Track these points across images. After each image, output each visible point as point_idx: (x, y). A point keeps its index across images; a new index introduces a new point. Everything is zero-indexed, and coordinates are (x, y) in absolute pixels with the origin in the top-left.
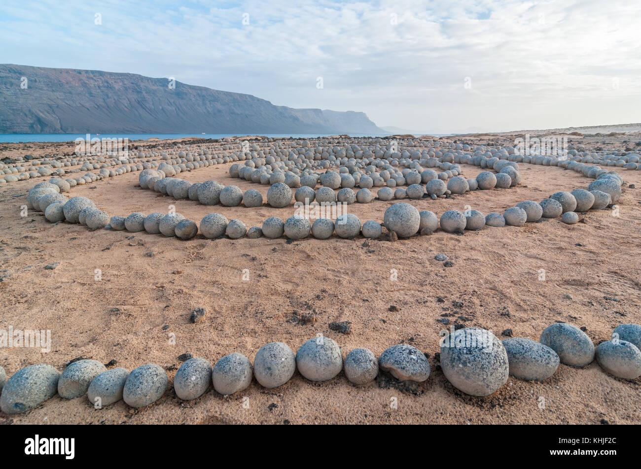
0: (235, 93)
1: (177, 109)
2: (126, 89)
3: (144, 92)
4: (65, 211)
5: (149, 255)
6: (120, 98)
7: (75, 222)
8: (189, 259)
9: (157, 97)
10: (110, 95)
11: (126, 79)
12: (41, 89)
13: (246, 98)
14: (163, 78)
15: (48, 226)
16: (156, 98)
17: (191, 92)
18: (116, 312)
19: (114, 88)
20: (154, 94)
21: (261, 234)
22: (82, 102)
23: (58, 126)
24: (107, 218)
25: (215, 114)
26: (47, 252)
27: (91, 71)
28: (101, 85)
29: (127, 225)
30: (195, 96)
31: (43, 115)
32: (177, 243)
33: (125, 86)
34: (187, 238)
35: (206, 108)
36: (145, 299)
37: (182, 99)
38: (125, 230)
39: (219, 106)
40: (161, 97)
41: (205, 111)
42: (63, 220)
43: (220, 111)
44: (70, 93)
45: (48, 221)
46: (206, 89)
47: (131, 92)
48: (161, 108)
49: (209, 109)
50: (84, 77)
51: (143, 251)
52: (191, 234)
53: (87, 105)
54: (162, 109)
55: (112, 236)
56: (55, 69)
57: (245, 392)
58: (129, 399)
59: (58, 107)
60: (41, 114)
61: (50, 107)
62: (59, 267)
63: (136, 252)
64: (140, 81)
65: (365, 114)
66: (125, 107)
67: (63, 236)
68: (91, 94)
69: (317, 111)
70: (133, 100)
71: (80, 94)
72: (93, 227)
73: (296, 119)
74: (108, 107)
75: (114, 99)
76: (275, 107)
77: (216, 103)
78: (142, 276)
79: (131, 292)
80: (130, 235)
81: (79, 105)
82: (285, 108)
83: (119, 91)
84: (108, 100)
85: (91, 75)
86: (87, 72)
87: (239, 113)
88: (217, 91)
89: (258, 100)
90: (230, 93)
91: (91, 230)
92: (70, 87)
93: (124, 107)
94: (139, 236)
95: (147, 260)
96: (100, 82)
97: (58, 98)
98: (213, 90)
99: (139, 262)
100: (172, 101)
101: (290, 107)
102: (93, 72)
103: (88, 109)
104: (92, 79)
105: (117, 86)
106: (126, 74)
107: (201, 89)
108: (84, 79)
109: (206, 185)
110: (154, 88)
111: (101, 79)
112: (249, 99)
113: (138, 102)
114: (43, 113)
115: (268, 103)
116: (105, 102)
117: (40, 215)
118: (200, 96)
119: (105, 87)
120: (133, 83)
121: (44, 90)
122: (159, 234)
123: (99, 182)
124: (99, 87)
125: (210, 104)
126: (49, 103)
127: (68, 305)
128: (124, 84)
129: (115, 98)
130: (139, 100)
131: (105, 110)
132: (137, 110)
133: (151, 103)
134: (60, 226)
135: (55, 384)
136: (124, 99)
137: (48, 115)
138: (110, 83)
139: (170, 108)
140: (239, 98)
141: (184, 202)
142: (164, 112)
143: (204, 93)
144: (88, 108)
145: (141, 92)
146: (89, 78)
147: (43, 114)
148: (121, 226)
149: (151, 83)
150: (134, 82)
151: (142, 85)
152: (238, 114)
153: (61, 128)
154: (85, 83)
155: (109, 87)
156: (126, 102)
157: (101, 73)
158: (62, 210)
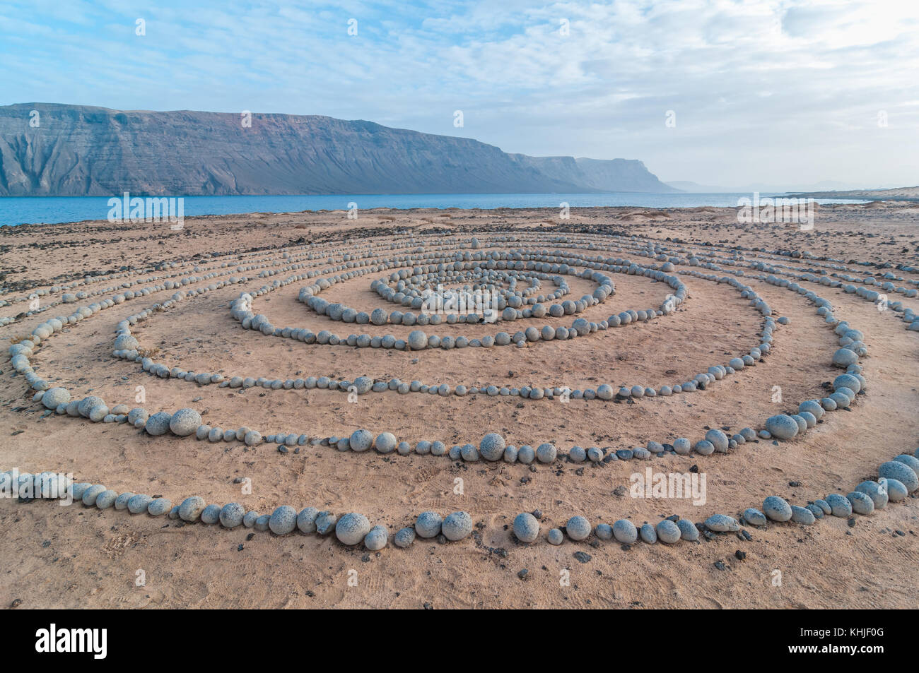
0: (451, 138)
1: (375, 161)
2: (313, 136)
3: (334, 140)
4: (253, 323)
5: (290, 351)
6: (305, 149)
7: (258, 330)
8: (307, 353)
9: (350, 145)
10: (293, 145)
11: (313, 123)
12: (217, 140)
13: (467, 144)
14: (359, 121)
15: (244, 331)
16: (350, 148)
17: (394, 138)
18: (273, 370)
19: (299, 135)
20: (347, 141)
21: (346, 343)
22: (261, 155)
23: (233, 186)
24: (274, 328)
25: (423, 166)
26: (246, 346)
27: (273, 114)
28: (284, 132)
29: (283, 334)
30: (397, 142)
31: (218, 173)
32: (305, 345)
33: (312, 132)
34: (311, 343)
35: (412, 159)
36: (283, 367)
37: (382, 146)
38: (282, 336)
39: (429, 155)
40: (355, 145)
41: (411, 163)
42: (251, 328)
43: (430, 163)
44: (248, 143)
45: (244, 328)
46: (414, 133)
47: (319, 140)
48: (354, 159)
49: (416, 161)
50: (264, 122)
51: (288, 349)
52: (314, 341)
53: (267, 158)
54: (356, 162)
55: (275, 339)
56: (232, 114)
57: (302, 388)
58: (273, 386)
59: (233, 162)
60: (215, 171)
61: (226, 162)
62: (252, 353)
63: (285, 349)
64: (330, 125)
65: (641, 162)
66: (311, 160)
67: (252, 338)
68: (271, 144)
69: (568, 161)
70: (321, 150)
71: (259, 144)
72: (267, 333)
73: (535, 172)
74: (291, 160)
75: (298, 150)
76: (506, 155)
77: (426, 151)
78: (285, 359)
79: (279, 364)
80: (284, 339)
81: (258, 159)
82: (520, 156)
83: (304, 138)
84: (292, 151)
85: (274, 120)
86: (268, 116)
87: (456, 165)
88: (427, 135)
89: (483, 145)
90: (445, 137)
91: (265, 335)
92: (248, 136)
93: (309, 159)
94: (288, 340)
95: (289, 353)
96: (283, 129)
97: (235, 151)
98: (423, 134)
99: (285, 353)
100: (368, 150)
101: (528, 155)
102: (275, 115)
103: (268, 164)
104: (274, 124)
105: (301, 133)
106: (313, 116)
107: (406, 132)
108: (264, 124)
109: (335, 307)
110: (348, 133)
111: (284, 124)
112: (470, 145)
113: (327, 154)
114: (216, 168)
115: (498, 149)
116: (287, 154)
117: (239, 323)
118: (404, 143)
119: (288, 134)
120: (321, 128)
121: (220, 141)
122: (298, 340)
123: (272, 293)
124: (281, 135)
125: (418, 153)
126: (224, 157)
127: (256, 367)
128: (312, 130)
129: (300, 148)
130: (329, 150)
131: (286, 164)
132: (325, 164)
133: (342, 154)
134: (250, 331)
135: (256, 383)
136: (310, 149)
137: (223, 172)
138: (295, 128)
139: (366, 160)
140: (456, 145)
141: (322, 317)
142: (358, 164)
143: (410, 138)
144: (268, 162)
145: (331, 140)
146: (270, 123)
147: (218, 171)
148: (280, 334)
149: (343, 127)
150: (323, 128)
151: (333, 130)
152: (455, 167)
153: (237, 189)
154: (265, 130)
155: (293, 134)
156: (311, 153)
157: (284, 117)
158: (251, 322)
